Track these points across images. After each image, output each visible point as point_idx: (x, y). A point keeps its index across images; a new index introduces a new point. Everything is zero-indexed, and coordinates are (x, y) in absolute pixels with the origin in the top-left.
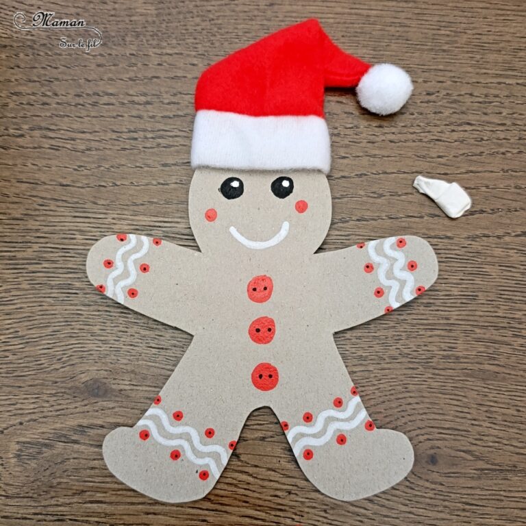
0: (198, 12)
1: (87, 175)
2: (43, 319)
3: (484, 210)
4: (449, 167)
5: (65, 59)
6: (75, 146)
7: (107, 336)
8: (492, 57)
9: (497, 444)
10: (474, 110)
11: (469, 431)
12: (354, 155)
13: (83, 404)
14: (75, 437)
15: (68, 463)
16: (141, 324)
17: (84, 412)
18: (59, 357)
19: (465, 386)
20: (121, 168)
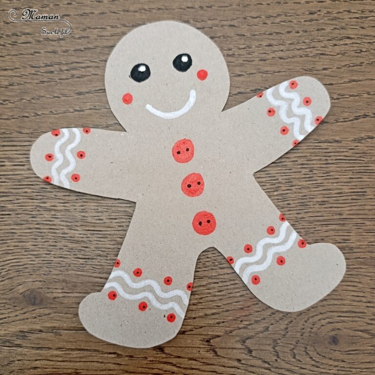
1: (10, 108)
3: (367, 114)
4: (333, 78)
7: (39, 251)
10: (352, 25)
11: (364, 313)
12: (248, 73)
13: (22, 312)
14: (18, 342)
15: (13, 365)
16: (68, 238)
17: (24, 319)
19: (359, 273)
20: (41, 99)
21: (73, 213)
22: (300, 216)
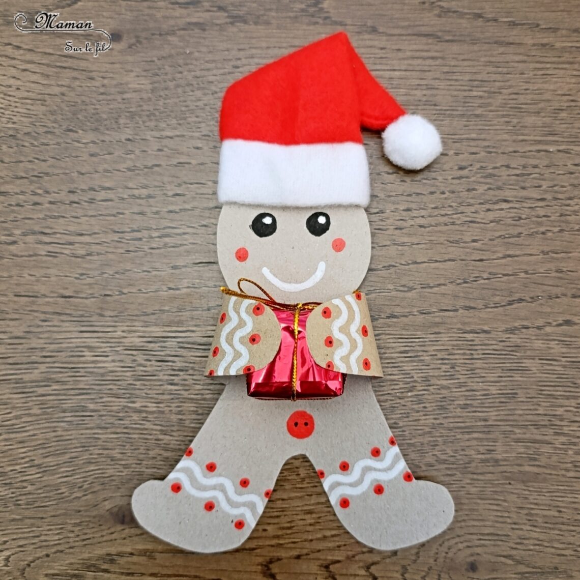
0: (198, 84)
1: (89, 284)
2: (59, 445)
3: (523, 298)
4: (484, 252)
5: (55, 149)
6: (74, 252)
7: (128, 460)
8: (530, 120)
9: (537, 547)
10: (510, 185)
11: (508, 536)
12: (380, 245)
13: (109, 531)
14: (105, 566)
16: (163, 446)
17: (111, 540)
18: (80, 485)
19: (504, 490)
20: (127, 273)
21: (168, 416)
22: (438, 422)
